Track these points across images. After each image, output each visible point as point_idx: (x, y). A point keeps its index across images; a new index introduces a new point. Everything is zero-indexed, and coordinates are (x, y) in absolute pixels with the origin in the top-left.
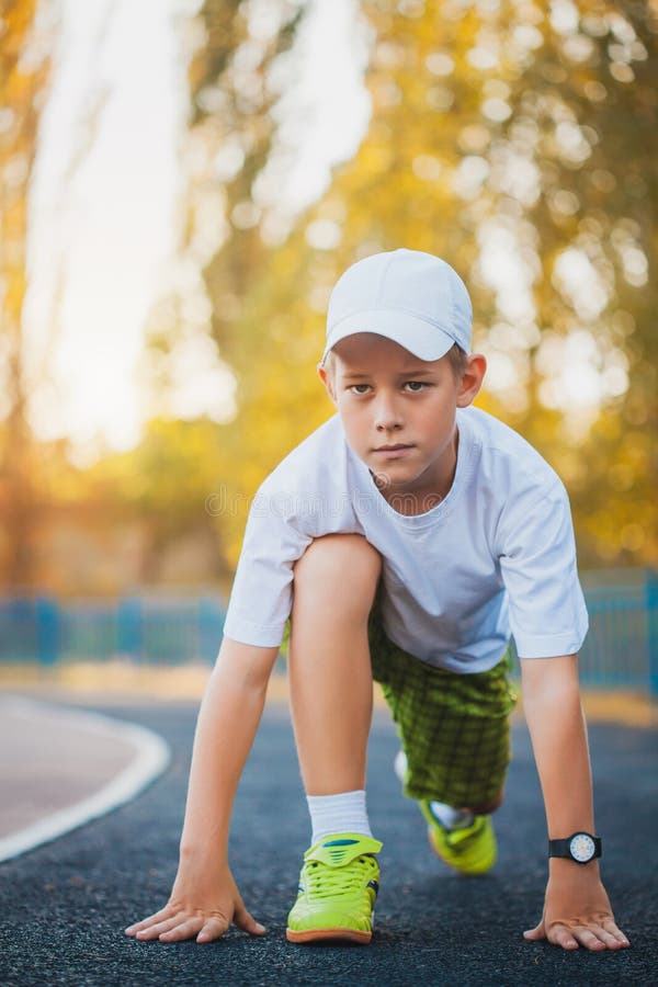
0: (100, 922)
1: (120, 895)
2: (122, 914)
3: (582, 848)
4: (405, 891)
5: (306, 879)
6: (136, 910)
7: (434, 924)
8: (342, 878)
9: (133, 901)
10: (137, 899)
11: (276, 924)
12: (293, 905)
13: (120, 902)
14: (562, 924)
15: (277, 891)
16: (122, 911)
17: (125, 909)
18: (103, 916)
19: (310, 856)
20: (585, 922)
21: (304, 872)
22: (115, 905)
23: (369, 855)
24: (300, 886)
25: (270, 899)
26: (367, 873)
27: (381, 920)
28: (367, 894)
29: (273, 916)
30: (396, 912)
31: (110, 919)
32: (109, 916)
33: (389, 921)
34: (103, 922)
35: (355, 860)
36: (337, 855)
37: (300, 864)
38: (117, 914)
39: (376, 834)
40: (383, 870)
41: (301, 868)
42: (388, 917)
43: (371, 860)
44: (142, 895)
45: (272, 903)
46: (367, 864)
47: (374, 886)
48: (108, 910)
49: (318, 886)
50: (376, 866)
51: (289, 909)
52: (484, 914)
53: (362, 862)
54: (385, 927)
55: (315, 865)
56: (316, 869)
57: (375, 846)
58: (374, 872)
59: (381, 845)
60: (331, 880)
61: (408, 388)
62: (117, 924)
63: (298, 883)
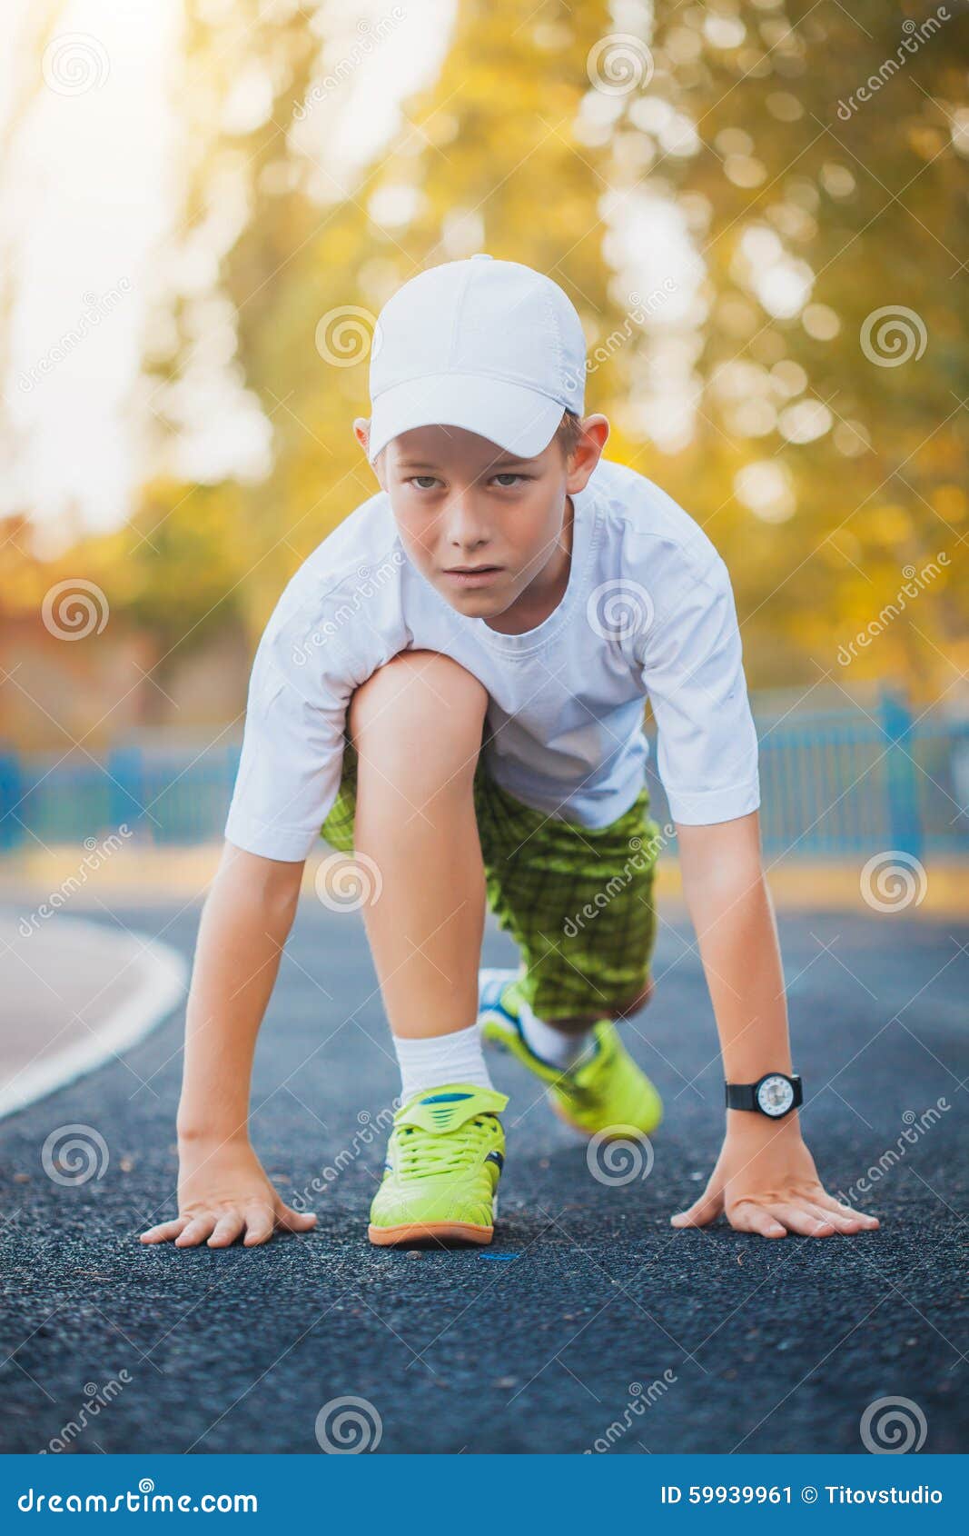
0: (100, 1225)
1: (126, 1185)
2: (130, 1213)
3: (775, 1097)
4: (545, 1165)
5: (397, 1152)
6: (150, 1207)
7: (587, 1213)
8: (449, 1148)
9: (145, 1194)
10: (151, 1189)
11: (356, 1220)
12: (378, 1190)
13: (126, 1194)
14: (750, 1201)
15: (356, 1172)
16: (128, 1208)
17: (134, 1204)
18: (103, 1216)
19: (401, 1119)
20: (786, 1198)
21: (394, 1141)
22: (119, 1199)
23: (489, 1115)
24: (388, 1161)
25: (346, 1183)
26: (484, 1140)
27: (509, 1208)
28: (486, 1171)
29: (352, 1208)
30: (532, 1197)
31: (112, 1220)
32: (112, 1215)
33: (521, 1210)
34: (103, 1224)
35: (467, 1122)
36: (442, 1116)
37: (388, 1130)
38: (123, 1212)
39: (499, 1083)
40: (509, 1135)
41: (389, 1136)
42: (520, 1204)
43: (492, 1122)
44: (157, 1184)
45: (349, 1189)
46: (486, 1129)
47: (498, 1159)
48: (109, 1207)
49: (414, 1161)
50: (499, 1128)
51: (372, 1196)
52: (660, 1195)
53: (479, 1124)
54: (516, 1219)
55: (409, 1131)
56: (410, 1136)
57: (499, 1102)
58: (495, 1140)
59: (507, 1099)
60: (434, 1153)
61: (497, 482)
62: (123, 1228)
63: (385, 1158)
